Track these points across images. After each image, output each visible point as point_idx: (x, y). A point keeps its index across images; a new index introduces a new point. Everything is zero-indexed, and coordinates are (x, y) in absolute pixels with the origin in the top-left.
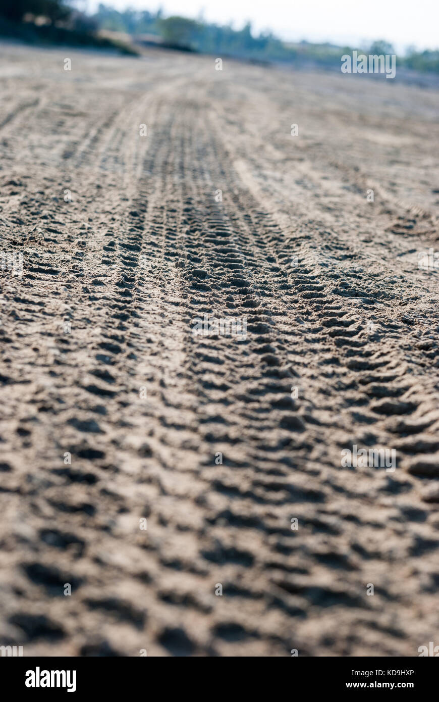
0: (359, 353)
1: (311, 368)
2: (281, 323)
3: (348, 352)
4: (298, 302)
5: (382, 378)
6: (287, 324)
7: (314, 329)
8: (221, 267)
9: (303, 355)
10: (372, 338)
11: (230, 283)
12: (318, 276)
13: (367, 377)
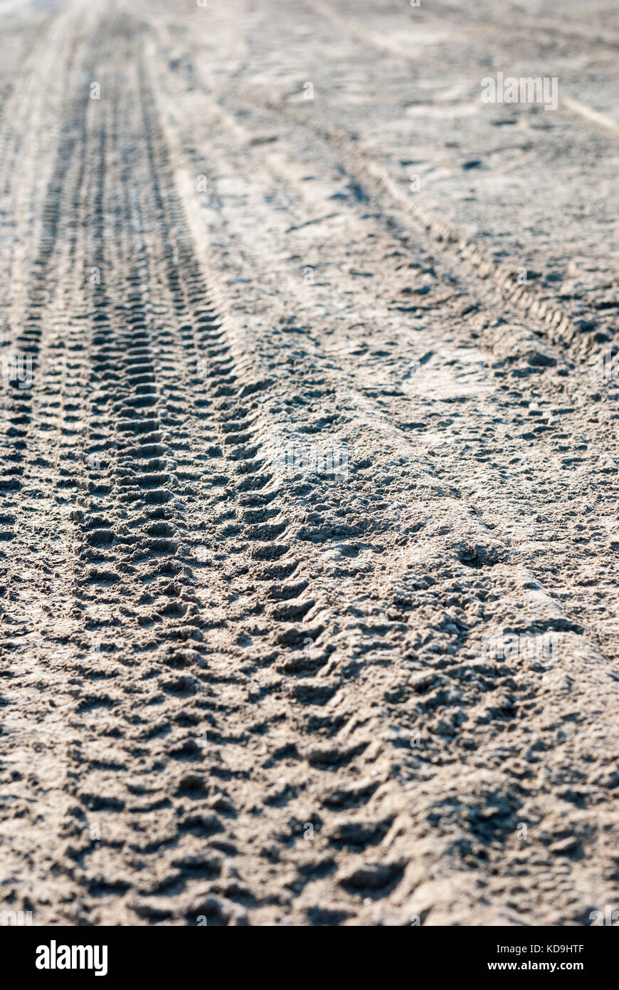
0: (325, 722)
1: (255, 780)
2: (217, 651)
3: (310, 722)
4: (247, 571)
5: (356, 793)
6: (226, 652)
7: (264, 659)
8: (139, 501)
9: (244, 743)
10: (347, 671)
11: (147, 549)
12: (279, 491)
13: (335, 794)
